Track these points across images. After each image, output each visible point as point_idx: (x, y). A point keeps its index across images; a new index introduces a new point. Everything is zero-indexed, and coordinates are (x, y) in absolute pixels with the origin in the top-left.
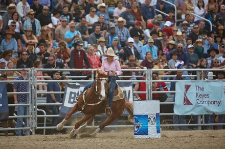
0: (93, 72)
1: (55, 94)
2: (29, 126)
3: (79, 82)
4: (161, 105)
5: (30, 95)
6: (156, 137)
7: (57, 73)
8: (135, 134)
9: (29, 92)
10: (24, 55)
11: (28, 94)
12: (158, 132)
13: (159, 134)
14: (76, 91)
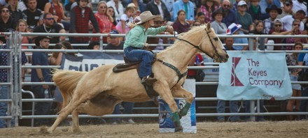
0: (101, 37)
1: (43, 69)
2: (10, 115)
3: (81, 53)
4: (197, 86)
5: (11, 71)
6: (190, 131)
7: (45, 40)
8: (161, 127)
9: (11, 66)
10: (4, 11)
11: (9, 69)
12: (193, 124)
13: (195, 127)
14: (77, 64)
